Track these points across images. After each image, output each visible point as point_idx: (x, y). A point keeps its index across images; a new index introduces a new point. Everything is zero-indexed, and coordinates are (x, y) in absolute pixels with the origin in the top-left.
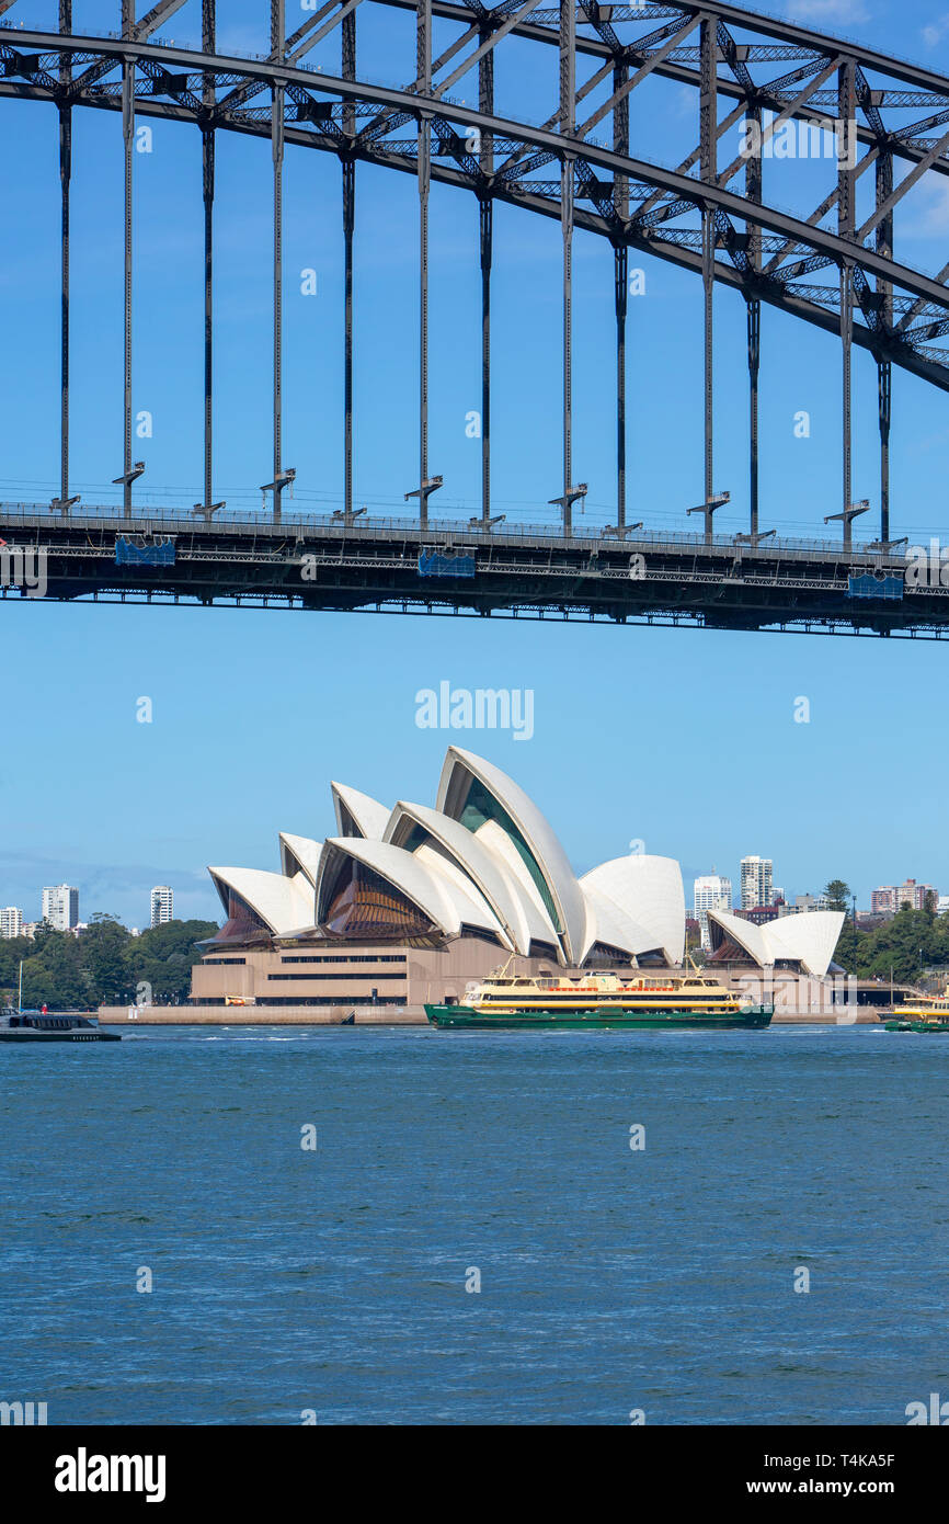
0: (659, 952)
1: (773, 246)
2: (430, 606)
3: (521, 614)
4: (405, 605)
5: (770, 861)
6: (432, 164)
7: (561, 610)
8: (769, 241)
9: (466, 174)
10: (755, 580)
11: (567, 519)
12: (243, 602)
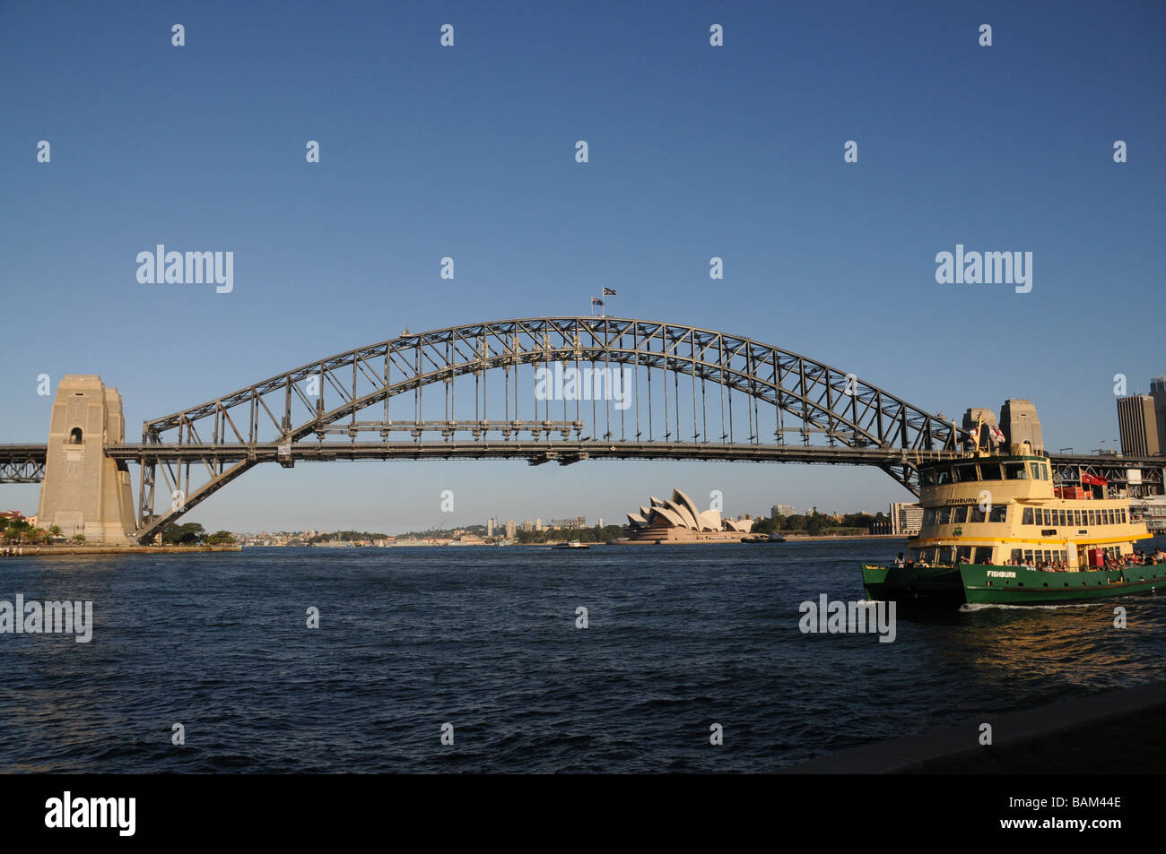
0: (716, 529)
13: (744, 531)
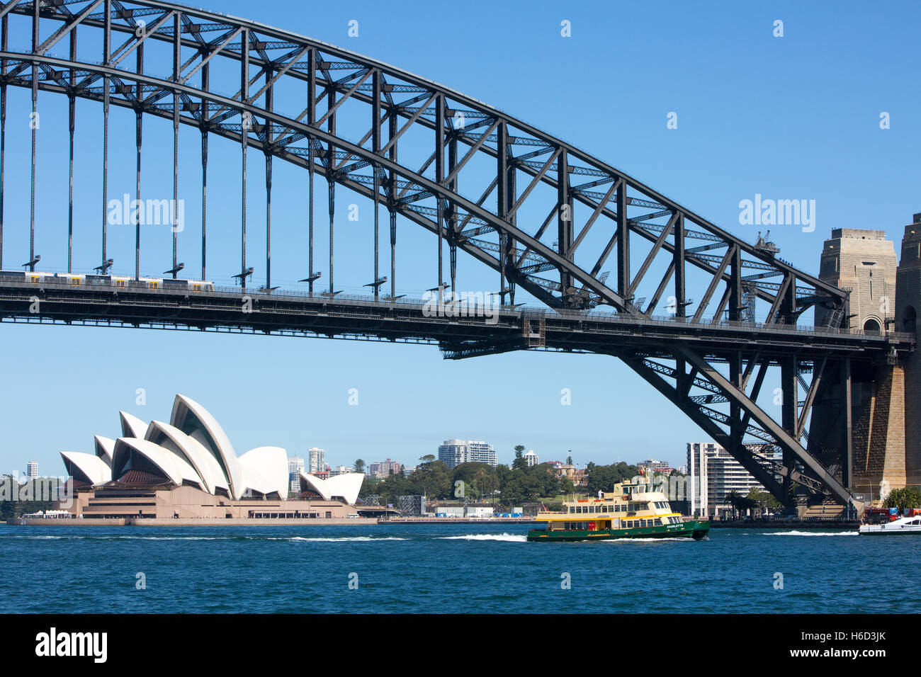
0: (276, 493)
1: (342, 156)
2: (176, 326)
3: (220, 330)
4: (164, 325)
5: (322, 450)
6: (180, 115)
7: (239, 328)
8: (339, 153)
9: (196, 120)
10: (333, 314)
11: (243, 284)
12: (86, 323)
13: (341, 499)
